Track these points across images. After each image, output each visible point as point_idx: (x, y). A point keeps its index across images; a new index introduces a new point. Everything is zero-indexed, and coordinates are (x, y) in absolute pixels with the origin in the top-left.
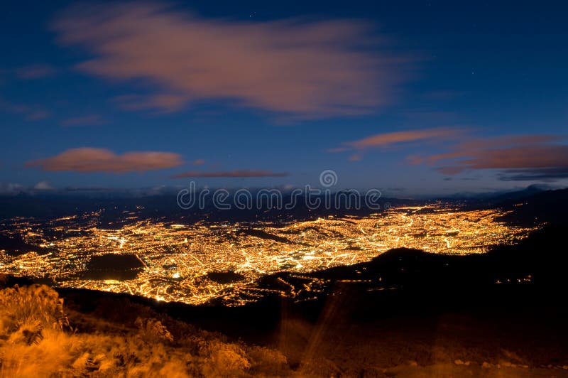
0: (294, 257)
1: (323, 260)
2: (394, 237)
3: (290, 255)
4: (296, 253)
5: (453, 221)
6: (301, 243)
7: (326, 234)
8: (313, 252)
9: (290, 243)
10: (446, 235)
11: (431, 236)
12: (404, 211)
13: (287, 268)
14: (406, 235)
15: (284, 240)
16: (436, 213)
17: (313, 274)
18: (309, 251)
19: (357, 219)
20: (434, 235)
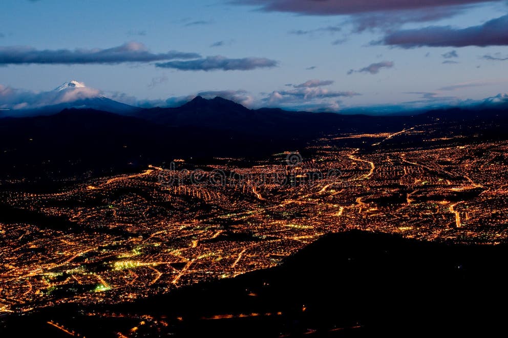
0: (89, 267)
1: (161, 268)
2: (330, 206)
3: (79, 260)
4: (90, 255)
5: (467, 165)
6: (106, 230)
7: (168, 206)
8: (136, 253)
9: (77, 229)
10: (453, 198)
11: (417, 200)
12: (353, 144)
13: (71, 295)
14: (358, 199)
15: (62, 224)
16: (427, 146)
17: (139, 306)
18: (129, 248)
19: (242, 165)
20: (424, 199)
